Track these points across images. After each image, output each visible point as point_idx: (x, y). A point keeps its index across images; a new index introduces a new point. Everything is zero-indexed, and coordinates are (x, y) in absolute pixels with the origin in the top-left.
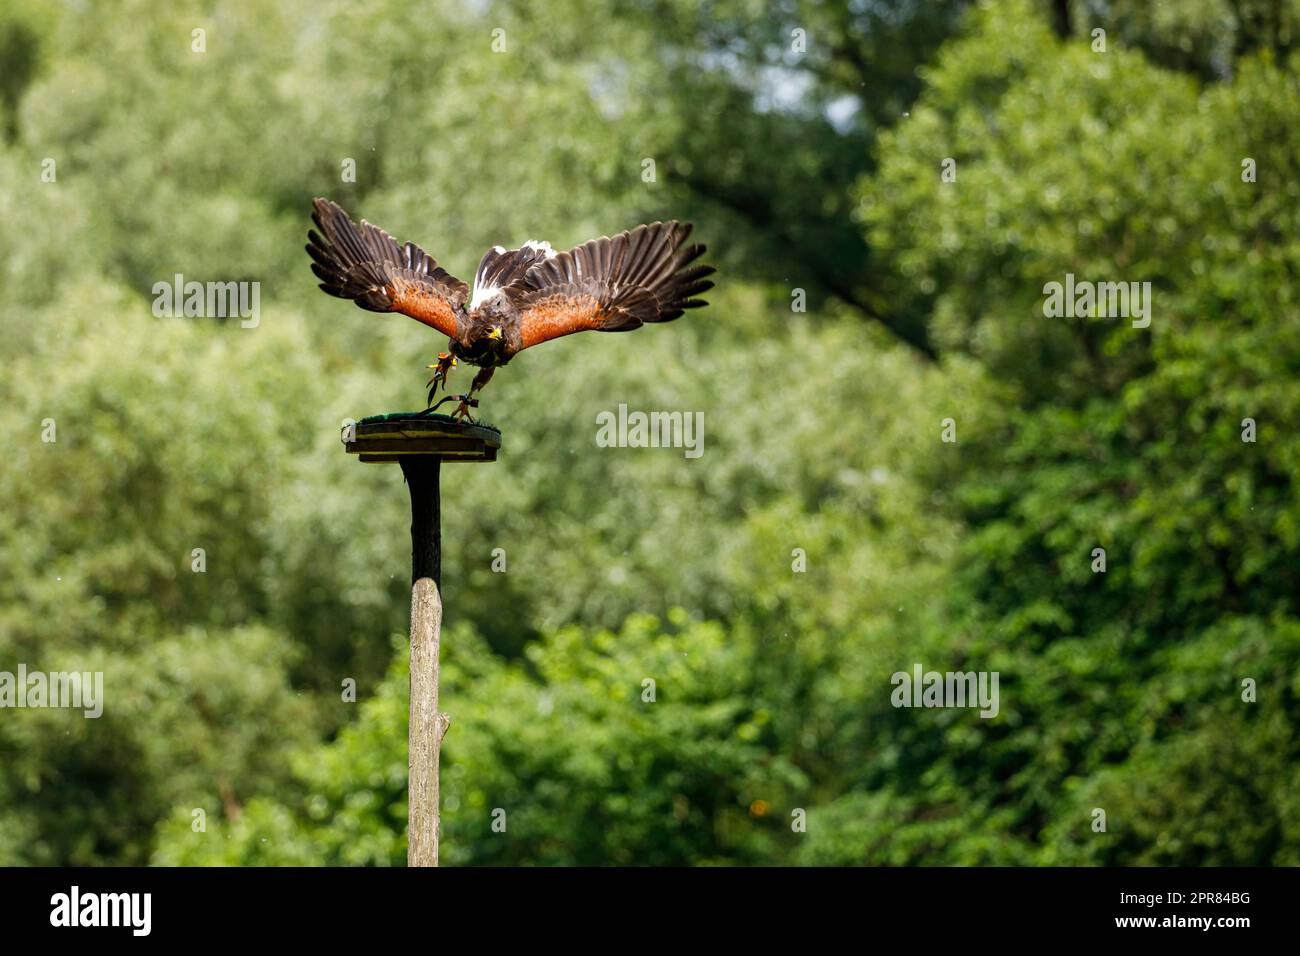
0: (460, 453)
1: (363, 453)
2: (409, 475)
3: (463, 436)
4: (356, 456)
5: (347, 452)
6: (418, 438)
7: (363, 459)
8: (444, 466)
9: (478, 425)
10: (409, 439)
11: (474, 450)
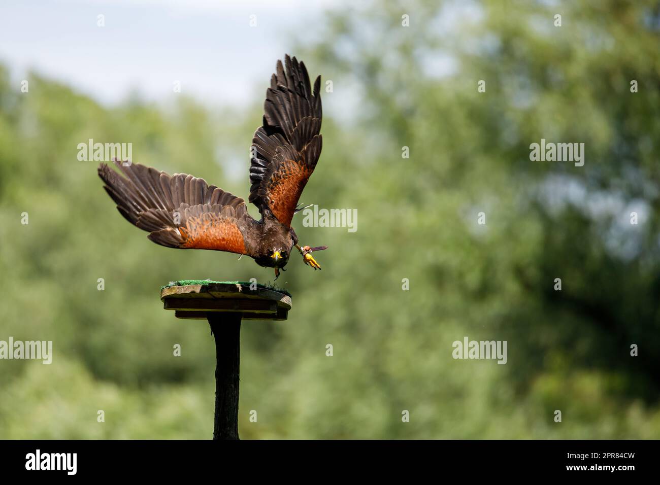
0: (257, 312)
1: (178, 309)
2: (215, 329)
3: (259, 297)
4: (173, 312)
5: (165, 308)
6: (223, 298)
7: (178, 315)
8: (243, 322)
9: (272, 289)
10: (215, 299)
11: (269, 309)
